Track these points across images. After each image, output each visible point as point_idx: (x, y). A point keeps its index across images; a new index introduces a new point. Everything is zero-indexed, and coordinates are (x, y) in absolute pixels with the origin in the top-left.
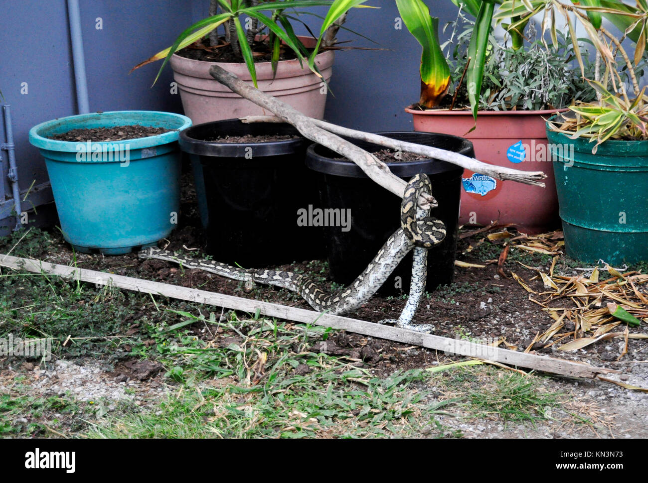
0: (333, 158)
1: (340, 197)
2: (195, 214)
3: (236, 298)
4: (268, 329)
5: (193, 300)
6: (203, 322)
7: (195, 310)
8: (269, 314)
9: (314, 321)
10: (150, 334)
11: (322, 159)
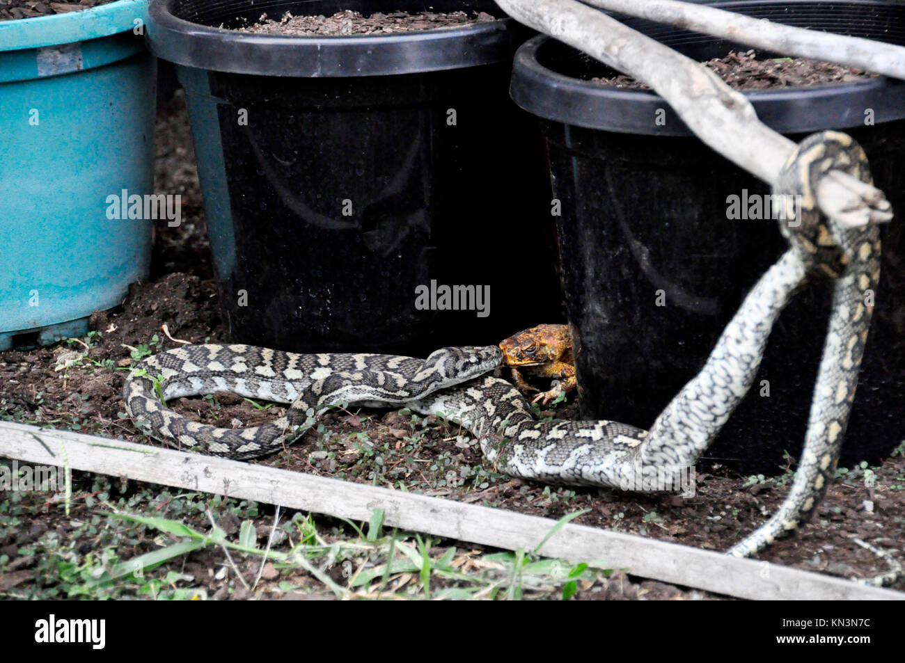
0: (588, 78)
1: (611, 190)
2: (193, 238)
3: (314, 479)
4: (406, 567)
5: (191, 486)
6: (220, 549)
7: (199, 513)
8: (408, 525)
9: (536, 544)
10: (65, 588)
11: (559, 82)
